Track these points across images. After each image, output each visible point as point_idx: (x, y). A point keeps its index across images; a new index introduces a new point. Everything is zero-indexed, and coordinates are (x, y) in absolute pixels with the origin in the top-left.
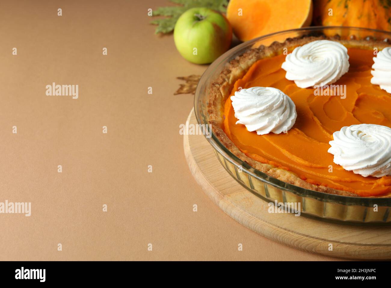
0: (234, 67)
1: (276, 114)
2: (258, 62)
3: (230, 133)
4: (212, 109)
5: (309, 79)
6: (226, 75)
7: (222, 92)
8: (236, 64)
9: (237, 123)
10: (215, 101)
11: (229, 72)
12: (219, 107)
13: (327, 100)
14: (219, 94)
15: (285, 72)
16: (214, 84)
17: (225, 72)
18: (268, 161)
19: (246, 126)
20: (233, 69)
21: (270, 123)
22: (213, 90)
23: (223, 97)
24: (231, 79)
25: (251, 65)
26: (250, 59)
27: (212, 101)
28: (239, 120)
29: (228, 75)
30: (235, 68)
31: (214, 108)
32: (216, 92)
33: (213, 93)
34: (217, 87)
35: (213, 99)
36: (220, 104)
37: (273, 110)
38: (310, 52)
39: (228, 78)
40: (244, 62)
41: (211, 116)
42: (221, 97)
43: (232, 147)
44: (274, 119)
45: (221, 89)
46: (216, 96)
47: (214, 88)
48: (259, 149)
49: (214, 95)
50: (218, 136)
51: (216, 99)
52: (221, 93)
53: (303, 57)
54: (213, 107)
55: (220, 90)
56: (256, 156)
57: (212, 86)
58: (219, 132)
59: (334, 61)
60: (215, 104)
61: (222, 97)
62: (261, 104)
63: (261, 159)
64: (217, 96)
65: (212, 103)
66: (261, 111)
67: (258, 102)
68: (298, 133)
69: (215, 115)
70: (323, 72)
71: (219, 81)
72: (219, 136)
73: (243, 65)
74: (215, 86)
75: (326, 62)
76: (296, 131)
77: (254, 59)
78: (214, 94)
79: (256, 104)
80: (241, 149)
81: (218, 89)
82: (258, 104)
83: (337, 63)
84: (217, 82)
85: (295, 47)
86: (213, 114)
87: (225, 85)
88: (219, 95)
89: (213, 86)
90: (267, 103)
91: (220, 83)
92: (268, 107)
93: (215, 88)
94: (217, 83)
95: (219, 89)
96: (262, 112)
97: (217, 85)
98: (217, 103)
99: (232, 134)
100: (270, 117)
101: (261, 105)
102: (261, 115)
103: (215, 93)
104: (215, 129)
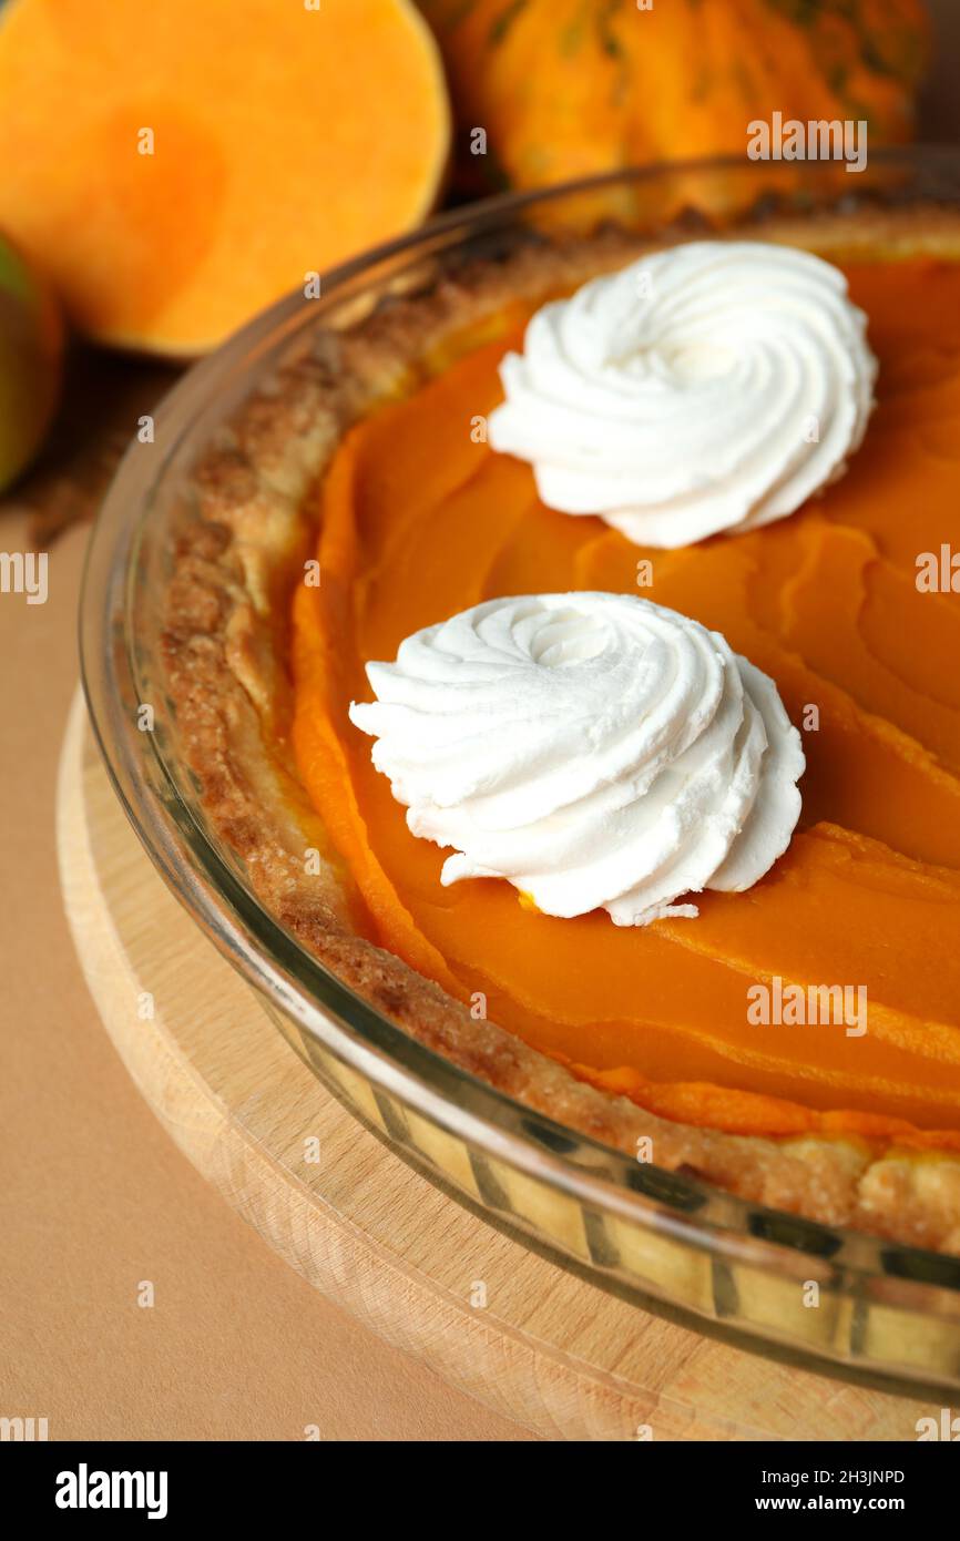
0: (235, 499)
1: (707, 767)
2: (355, 439)
3: (439, 961)
4: (240, 814)
5: (707, 488)
6: (211, 559)
7: (249, 680)
8: (239, 480)
9: (451, 872)
10: (232, 753)
11: (223, 536)
12: (268, 782)
13: (860, 595)
14: (237, 695)
15: (519, 469)
16: (178, 635)
17: (201, 546)
18: (815, 1114)
19: (520, 883)
20: (238, 513)
21: (690, 834)
22: (187, 679)
23: (267, 708)
24: (253, 578)
25: (326, 468)
26: (304, 432)
27: (219, 757)
28: (450, 850)
29: (227, 559)
30: (251, 507)
31: (247, 800)
32: (214, 692)
33: (198, 699)
34: (206, 655)
35: (219, 742)
36: (265, 763)
37: (684, 747)
38: (645, 327)
39: (239, 577)
40: (279, 453)
41: (258, 864)
42: (252, 713)
43: (526, 1067)
44: (704, 804)
45: (236, 660)
46: (222, 716)
47: (190, 666)
48: (679, 1028)
49: (212, 711)
50: (397, 1014)
51: (230, 738)
52: (240, 684)
53: (619, 359)
54: (237, 795)
55: (230, 672)
56: (707, 1097)
57: (172, 656)
58: (391, 983)
59: (809, 351)
60: (242, 769)
61: (258, 710)
62: (615, 725)
63: (755, 1108)
64: (233, 714)
65: (223, 768)
66: (624, 770)
67: (594, 717)
68: (857, 856)
69: (281, 853)
70: (775, 436)
71: (196, 612)
72: (403, 1012)
73: (281, 477)
74: (193, 654)
75: (765, 370)
76: (832, 839)
77: (323, 430)
78: (204, 706)
79: (586, 731)
80: (582, 1068)
81: (222, 667)
82: (595, 732)
83: (829, 363)
84: (187, 620)
85: (531, 308)
86: (267, 852)
87: (250, 631)
88: (240, 707)
89: (173, 651)
90: (643, 710)
91: (206, 624)
92: (661, 738)
93: (200, 663)
94: (195, 630)
95: (225, 661)
96: (626, 775)
97: (200, 643)
98: (246, 761)
99: (452, 963)
100: (681, 800)
101: (616, 732)
102: (623, 795)
103: (214, 699)
104: (348, 965)
